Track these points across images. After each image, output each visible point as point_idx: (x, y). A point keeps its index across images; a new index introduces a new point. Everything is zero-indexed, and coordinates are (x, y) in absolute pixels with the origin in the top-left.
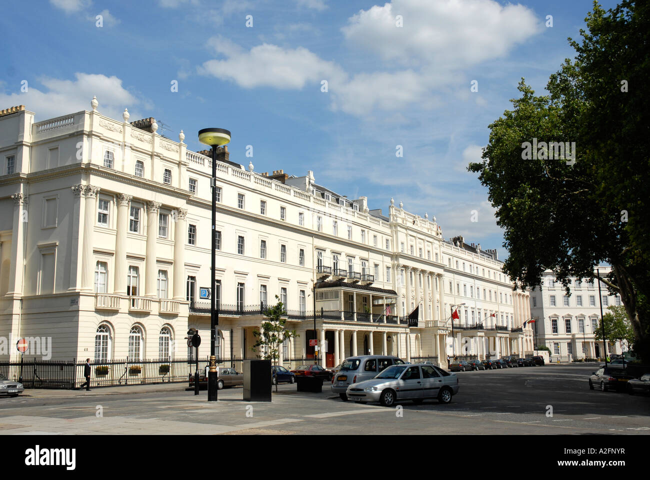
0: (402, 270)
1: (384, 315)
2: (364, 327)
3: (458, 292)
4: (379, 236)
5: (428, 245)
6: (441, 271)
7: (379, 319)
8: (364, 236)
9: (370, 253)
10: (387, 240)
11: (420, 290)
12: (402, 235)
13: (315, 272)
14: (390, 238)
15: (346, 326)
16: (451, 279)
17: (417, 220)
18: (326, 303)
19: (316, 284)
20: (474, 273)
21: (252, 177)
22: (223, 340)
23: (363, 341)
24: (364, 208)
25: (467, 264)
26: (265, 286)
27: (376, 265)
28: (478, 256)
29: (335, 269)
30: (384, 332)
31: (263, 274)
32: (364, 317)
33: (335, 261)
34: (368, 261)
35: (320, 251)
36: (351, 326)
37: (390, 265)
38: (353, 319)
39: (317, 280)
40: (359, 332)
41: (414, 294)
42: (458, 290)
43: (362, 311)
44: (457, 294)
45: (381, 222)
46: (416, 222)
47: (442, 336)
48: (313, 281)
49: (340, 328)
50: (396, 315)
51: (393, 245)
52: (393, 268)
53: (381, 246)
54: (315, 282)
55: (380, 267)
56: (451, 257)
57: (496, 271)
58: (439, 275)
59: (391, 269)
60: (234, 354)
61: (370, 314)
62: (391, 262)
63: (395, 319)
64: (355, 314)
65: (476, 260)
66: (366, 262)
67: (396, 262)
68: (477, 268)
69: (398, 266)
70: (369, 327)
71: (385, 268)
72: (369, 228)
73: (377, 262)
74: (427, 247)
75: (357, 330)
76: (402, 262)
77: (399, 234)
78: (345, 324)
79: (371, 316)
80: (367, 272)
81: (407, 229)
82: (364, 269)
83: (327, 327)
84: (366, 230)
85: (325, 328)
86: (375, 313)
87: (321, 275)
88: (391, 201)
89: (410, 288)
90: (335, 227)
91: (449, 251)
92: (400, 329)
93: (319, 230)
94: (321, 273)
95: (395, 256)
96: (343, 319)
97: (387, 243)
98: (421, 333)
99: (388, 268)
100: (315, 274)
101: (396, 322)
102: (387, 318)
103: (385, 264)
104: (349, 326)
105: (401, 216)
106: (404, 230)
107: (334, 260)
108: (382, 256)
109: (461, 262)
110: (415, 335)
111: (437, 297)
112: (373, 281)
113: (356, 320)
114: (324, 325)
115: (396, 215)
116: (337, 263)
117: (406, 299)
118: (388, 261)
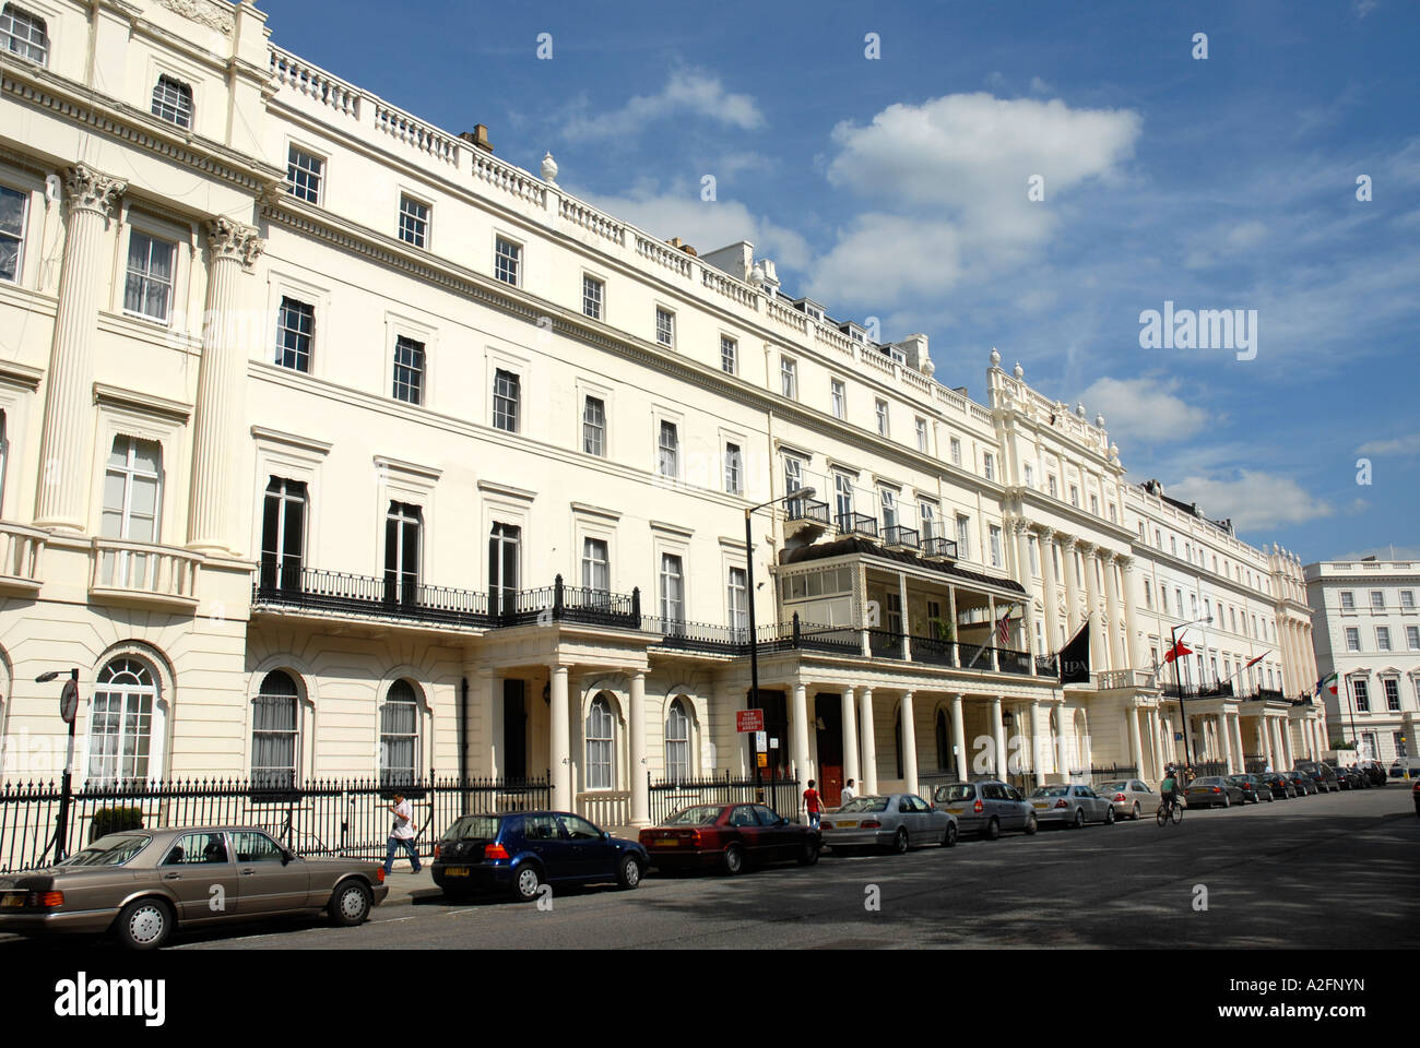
0: (1031, 538)
1: (991, 649)
2: (935, 681)
3: (1165, 606)
4: (965, 440)
5: (1090, 482)
6: (1123, 549)
7: (976, 657)
8: (923, 435)
9: (944, 485)
10: (988, 456)
11: (1078, 594)
12: (1025, 444)
13: (780, 516)
14: (994, 451)
15: (878, 676)
16: (1147, 573)
17: (1060, 413)
18: (814, 607)
19: (781, 552)
20: (1196, 562)
21: (552, 199)
22: (426, 715)
23: (932, 726)
24: (922, 362)
25: (1181, 539)
26: (601, 545)
27: (962, 519)
28: (1201, 524)
29: (844, 514)
30: (994, 699)
31: (595, 502)
32: (933, 649)
33: (841, 493)
34: (937, 502)
35: (794, 458)
36: (896, 678)
37: (998, 522)
38: (899, 655)
39: (787, 540)
40: (919, 697)
41: (1064, 603)
42: (1165, 602)
43: (925, 633)
44: (1162, 611)
45: (968, 406)
46: (1057, 418)
47: (1144, 712)
48: (772, 543)
49: (857, 682)
50: (1024, 650)
51: (1003, 468)
52: (1007, 530)
53: (971, 465)
54: (781, 545)
55: (972, 524)
56: (1144, 520)
57: (1240, 564)
58: (1122, 561)
59: (1001, 534)
60: (471, 763)
61: (952, 643)
62: (1001, 514)
63: (1023, 661)
64: (907, 642)
65: (1197, 533)
66: (934, 507)
67: (1013, 514)
68: (1201, 551)
69: (1020, 524)
70: (950, 683)
71: (986, 530)
72: (936, 414)
73: (964, 511)
74: (1089, 486)
75: (913, 689)
76: (1031, 514)
77: (1019, 441)
78: (875, 669)
79: (956, 649)
80: (936, 532)
81: (1036, 430)
82: (927, 525)
83: (809, 675)
84: (930, 420)
85: (805, 680)
86: (964, 642)
87: (797, 527)
88: (992, 358)
89: (1055, 589)
90: (838, 397)
91: (1138, 504)
92: (1037, 690)
93: (788, 394)
94: (799, 517)
95: (1010, 499)
96: (868, 652)
97: (987, 463)
98: (1086, 706)
99: (994, 529)
100: (779, 525)
101: (1025, 670)
102: (1001, 658)
103: (986, 517)
104: (886, 677)
105: (1019, 399)
106: (1029, 434)
107: (839, 488)
108: (976, 495)
109: (1166, 533)
110: (1073, 710)
111: (1120, 614)
112: (956, 558)
113: (908, 657)
114: (803, 669)
115: (1006, 392)
116: (847, 499)
117: (1043, 614)
118: (992, 511)
